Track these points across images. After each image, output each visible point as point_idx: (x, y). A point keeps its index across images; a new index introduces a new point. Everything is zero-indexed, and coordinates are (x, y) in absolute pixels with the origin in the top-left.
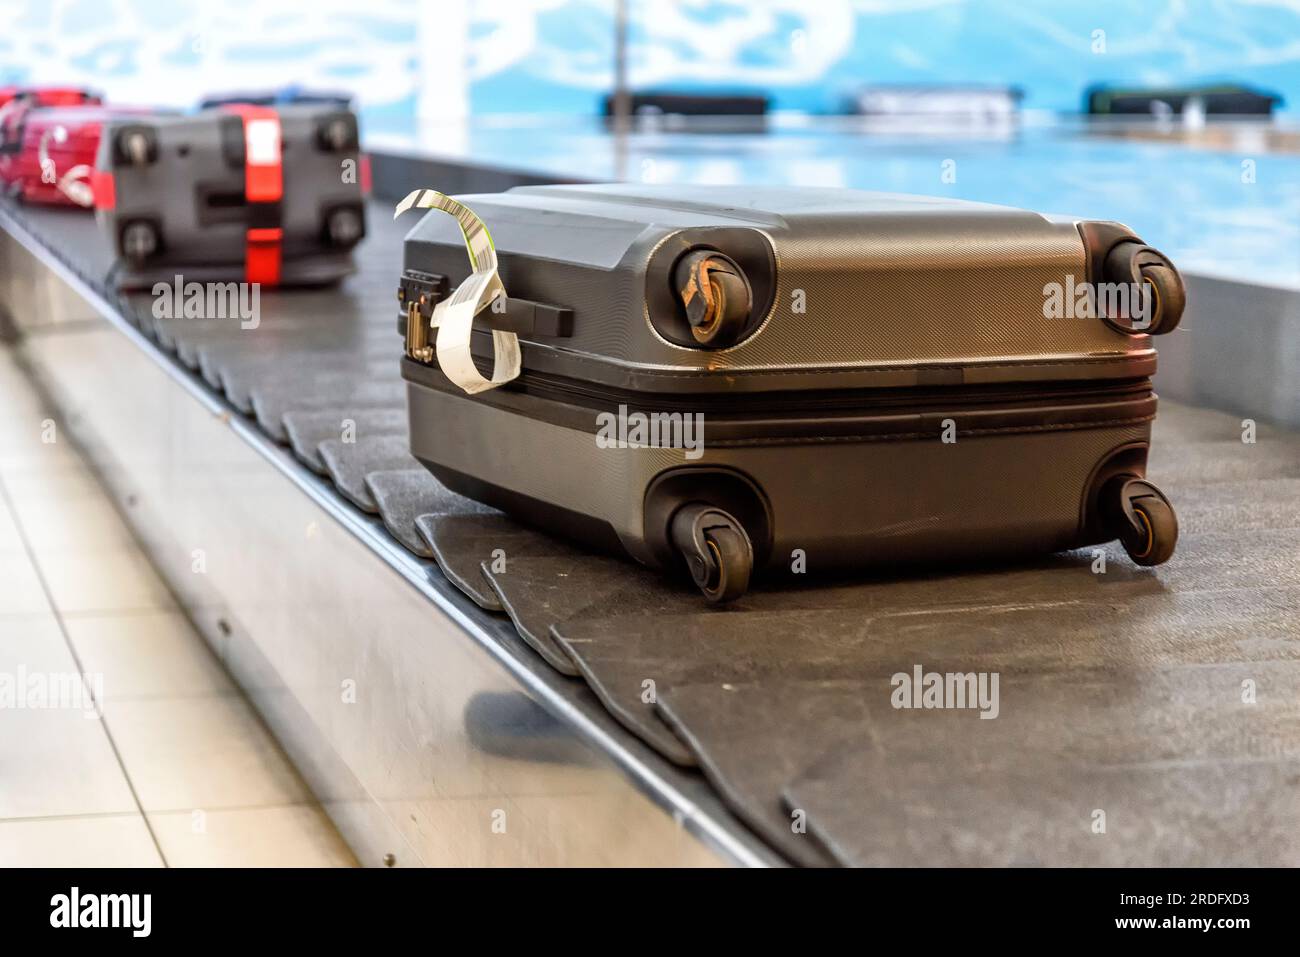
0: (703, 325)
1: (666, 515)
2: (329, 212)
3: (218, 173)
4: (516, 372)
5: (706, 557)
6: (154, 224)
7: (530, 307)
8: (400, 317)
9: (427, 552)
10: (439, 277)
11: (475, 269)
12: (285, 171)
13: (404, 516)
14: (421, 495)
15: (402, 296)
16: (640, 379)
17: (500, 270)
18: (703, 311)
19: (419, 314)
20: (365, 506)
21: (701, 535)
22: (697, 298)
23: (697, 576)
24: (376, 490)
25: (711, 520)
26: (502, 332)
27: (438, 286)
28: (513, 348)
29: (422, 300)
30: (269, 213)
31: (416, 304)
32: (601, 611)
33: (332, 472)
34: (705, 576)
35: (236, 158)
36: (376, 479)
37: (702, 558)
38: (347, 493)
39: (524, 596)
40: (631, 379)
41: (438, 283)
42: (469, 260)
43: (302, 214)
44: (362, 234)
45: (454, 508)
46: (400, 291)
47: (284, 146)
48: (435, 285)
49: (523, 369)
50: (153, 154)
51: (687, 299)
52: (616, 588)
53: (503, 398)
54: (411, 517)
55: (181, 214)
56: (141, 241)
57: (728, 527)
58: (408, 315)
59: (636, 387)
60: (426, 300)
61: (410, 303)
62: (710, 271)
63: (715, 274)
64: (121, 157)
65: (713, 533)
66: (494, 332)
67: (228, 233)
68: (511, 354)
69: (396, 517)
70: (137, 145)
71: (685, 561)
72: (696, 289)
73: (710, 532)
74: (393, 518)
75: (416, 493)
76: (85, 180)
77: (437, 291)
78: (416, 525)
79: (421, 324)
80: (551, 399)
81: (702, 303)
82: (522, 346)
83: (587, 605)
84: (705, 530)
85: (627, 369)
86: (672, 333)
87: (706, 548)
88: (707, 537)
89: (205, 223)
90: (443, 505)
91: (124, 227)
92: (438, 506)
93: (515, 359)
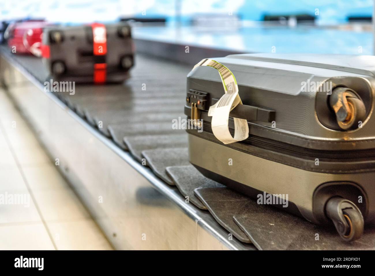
0: (345, 121)
1: (323, 203)
2: (122, 58)
3: (84, 46)
4: (247, 136)
5: (345, 223)
6: (63, 63)
7: (254, 109)
8: (186, 108)
9: (204, 207)
10: (206, 93)
11: (226, 92)
12: (108, 45)
13: (188, 188)
14: (192, 178)
15: (188, 100)
16: (313, 144)
17: (239, 93)
18: (346, 116)
19: (196, 108)
20: (169, 182)
21: (341, 212)
22: (342, 110)
23: (339, 230)
24: (173, 175)
25: (345, 205)
26: (239, 119)
27: (206, 97)
28: (245, 125)
29: (199, 102)
30: (102, 59)
31: (195, 104)
32: (298, 245)
33: (150, 165)
34: (344, 230)
35: (90, 40)
36: (171, 169)
37: (342, 223)
38: (160, 175)
39: (261, 237)
40: (309, 143)
41: (206, 95)
42: (223, 88)
43: (113, 59)
44: (133, 65)
45: (207, 184)
46: (187, 98)
47: (108, 36)
48: (204, 97)
49: (250, 135)
50: (63, 39)
51: (336, 109)
52: (298, 232)
53: (240, 146)
54: (191, 189)
55: (72, 60)
56: (59, 68)
57: (351, 208)
58: (191, 108)
59: (311, 147)
60: (200, 103)
61: (192, 103)
62: (347, 97)
63: (350, 98)
64: (52, 40)
65: (346, 211)
66: (234, 118)
67: (88, 65)
68: (243, 128)
69: (185, 188)
70: (57, 36)
71: (333, 223)
72: (341, 105)
73: (345, 211)
74: (184, 189)
75: (189, 177)
76: (39, 48)
77: (205, 99)
78: (194, 192)
79: (197, 112)
80: (264, 149)
81: (345, 112)
82: (249, 125)
83: (290, 242)
84: (343, 210)
85: (307, 139)
86: (328, 123)
87: (344, 218)
88: (344, 213)
89: (80, 62)
90: (201, 182)
91: (53, 64)
92: (200, 184)
93: (245, 130)
